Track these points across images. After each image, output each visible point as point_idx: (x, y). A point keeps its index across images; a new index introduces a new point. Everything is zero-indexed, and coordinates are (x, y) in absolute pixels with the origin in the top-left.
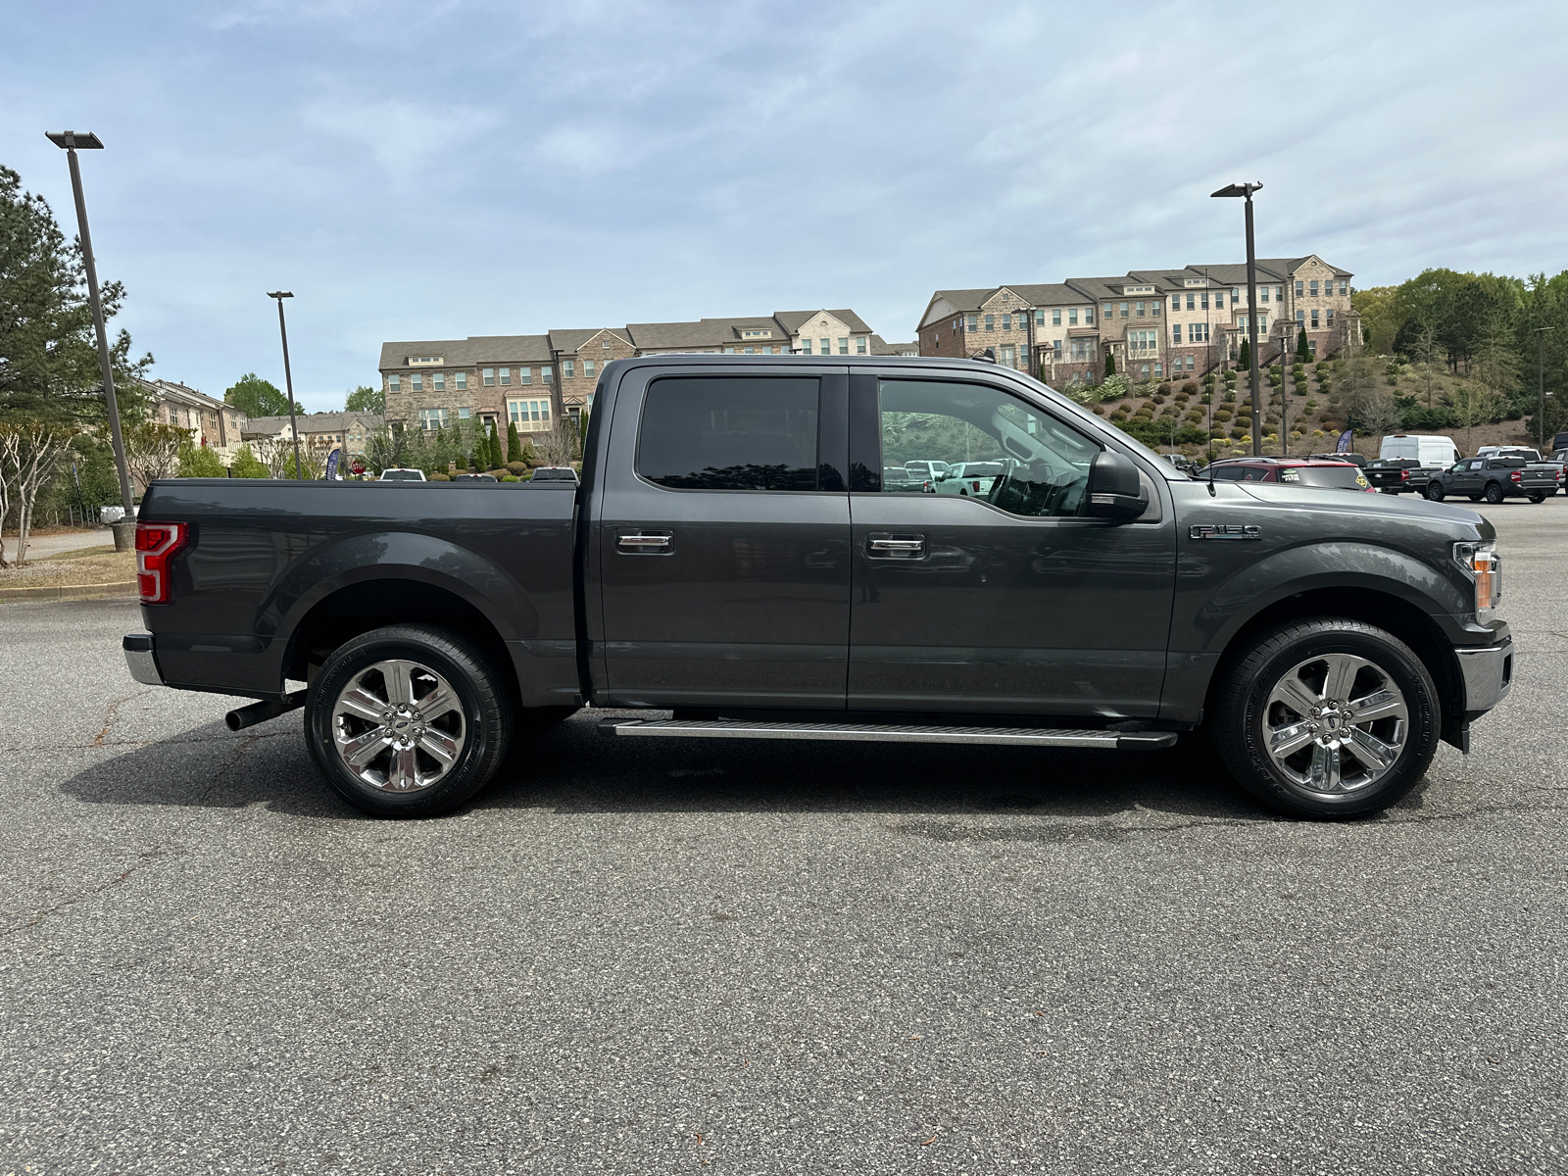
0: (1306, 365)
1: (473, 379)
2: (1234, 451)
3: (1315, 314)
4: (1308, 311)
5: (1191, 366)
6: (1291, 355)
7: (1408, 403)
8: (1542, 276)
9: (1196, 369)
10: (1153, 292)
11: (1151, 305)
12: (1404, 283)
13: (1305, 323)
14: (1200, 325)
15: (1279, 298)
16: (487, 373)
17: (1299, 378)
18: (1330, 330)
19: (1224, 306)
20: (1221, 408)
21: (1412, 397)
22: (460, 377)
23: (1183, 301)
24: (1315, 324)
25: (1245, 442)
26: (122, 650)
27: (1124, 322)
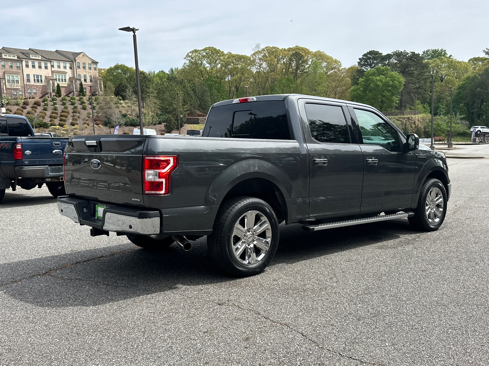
0: (84, 97)
2: (62, 132)
3: (85, 76)
4: (82, 75)
5: (35, 93)
6: (77, 93)
7: (125, 116)
8: (154, 72)
9: (38, 95)
10: (16, 58)
11: (15, 64)
12: (109, 68)
13: (82, 80)
14: (38, 75)
15: (71, 68)
17: (82, 103)
18: (91, 84)
19: (48, 68)
20: (52, 113)
21: (126, 113)
23: (30, 64)
24: (85, 80)
25: (66, 128)
27: (3, 70)
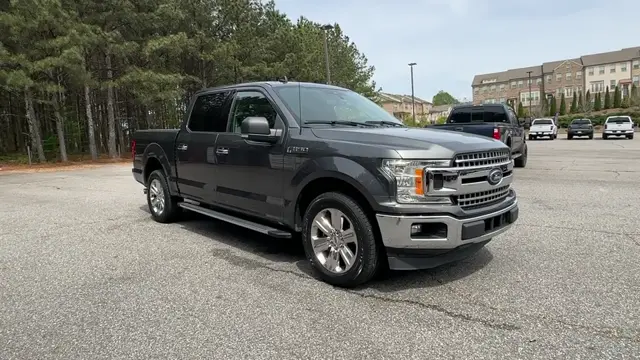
1: (508, 86)
16: (514, 83)
22: (502, 86)
26: (132, 174)
